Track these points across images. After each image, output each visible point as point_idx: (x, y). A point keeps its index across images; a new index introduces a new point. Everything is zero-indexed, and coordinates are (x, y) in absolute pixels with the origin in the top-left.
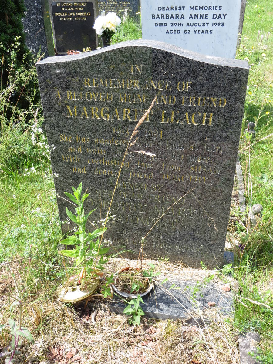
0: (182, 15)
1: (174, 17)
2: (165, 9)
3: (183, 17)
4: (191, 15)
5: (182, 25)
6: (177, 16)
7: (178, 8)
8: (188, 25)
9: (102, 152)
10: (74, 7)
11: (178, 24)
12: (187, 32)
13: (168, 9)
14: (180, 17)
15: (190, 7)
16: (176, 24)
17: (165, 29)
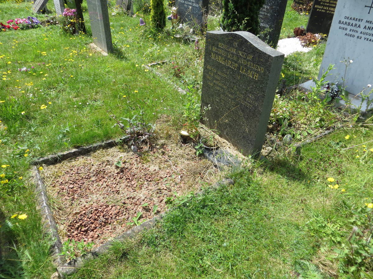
0: (360, 25)
1: (354, 25)
2: (349, 18)
3: (359, 26)
4: (366, 26)
5: (357, 32)
6: (356, 25)
7: (358, 20)
8: (361, 33)
9: (219, 78)
10: (329, 3)
11: (355, 31)
12: (360, 37)
13: (351, 19)
14: (357, 26)
15: (367, 21)
16: (353, 30)
17: (345, 32)
